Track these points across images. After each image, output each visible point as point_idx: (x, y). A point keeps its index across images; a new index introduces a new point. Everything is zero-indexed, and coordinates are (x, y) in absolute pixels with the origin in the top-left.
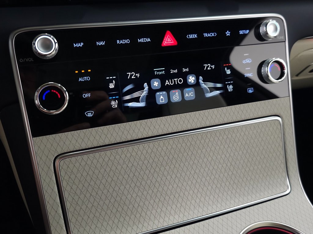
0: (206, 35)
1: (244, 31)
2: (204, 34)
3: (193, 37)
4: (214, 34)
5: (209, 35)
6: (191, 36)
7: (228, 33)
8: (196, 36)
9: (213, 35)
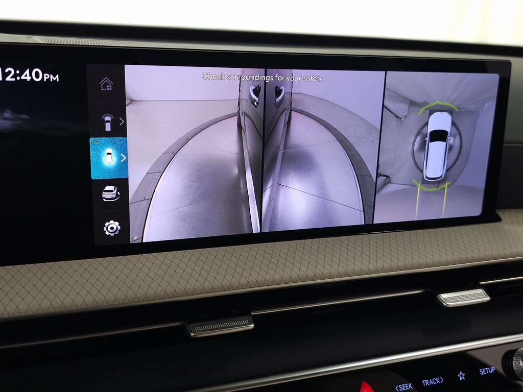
0: (426, 382)
1: (487, 369)
2: (423, 381)
3: (405, 388)
4: (440, 380)
5: (432, 382)
6: (402, 387)
7: (462, 376)
8: (410, 386)
9: (437, 380)
